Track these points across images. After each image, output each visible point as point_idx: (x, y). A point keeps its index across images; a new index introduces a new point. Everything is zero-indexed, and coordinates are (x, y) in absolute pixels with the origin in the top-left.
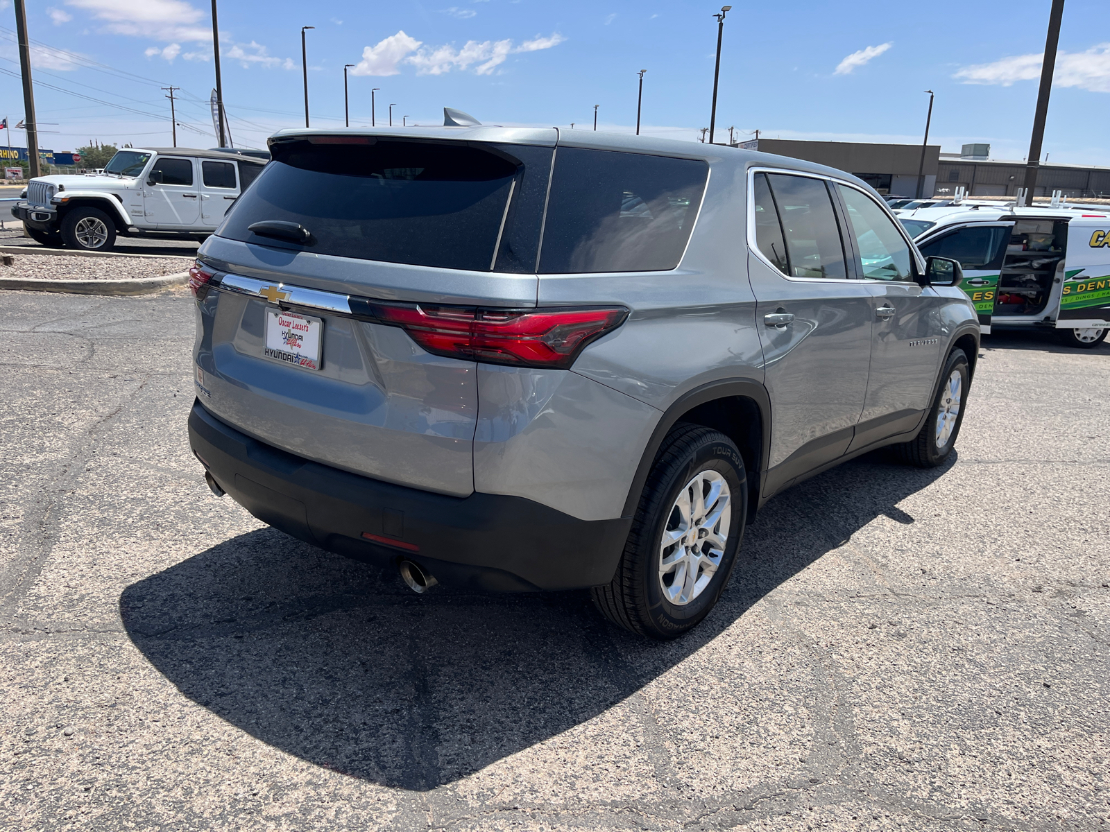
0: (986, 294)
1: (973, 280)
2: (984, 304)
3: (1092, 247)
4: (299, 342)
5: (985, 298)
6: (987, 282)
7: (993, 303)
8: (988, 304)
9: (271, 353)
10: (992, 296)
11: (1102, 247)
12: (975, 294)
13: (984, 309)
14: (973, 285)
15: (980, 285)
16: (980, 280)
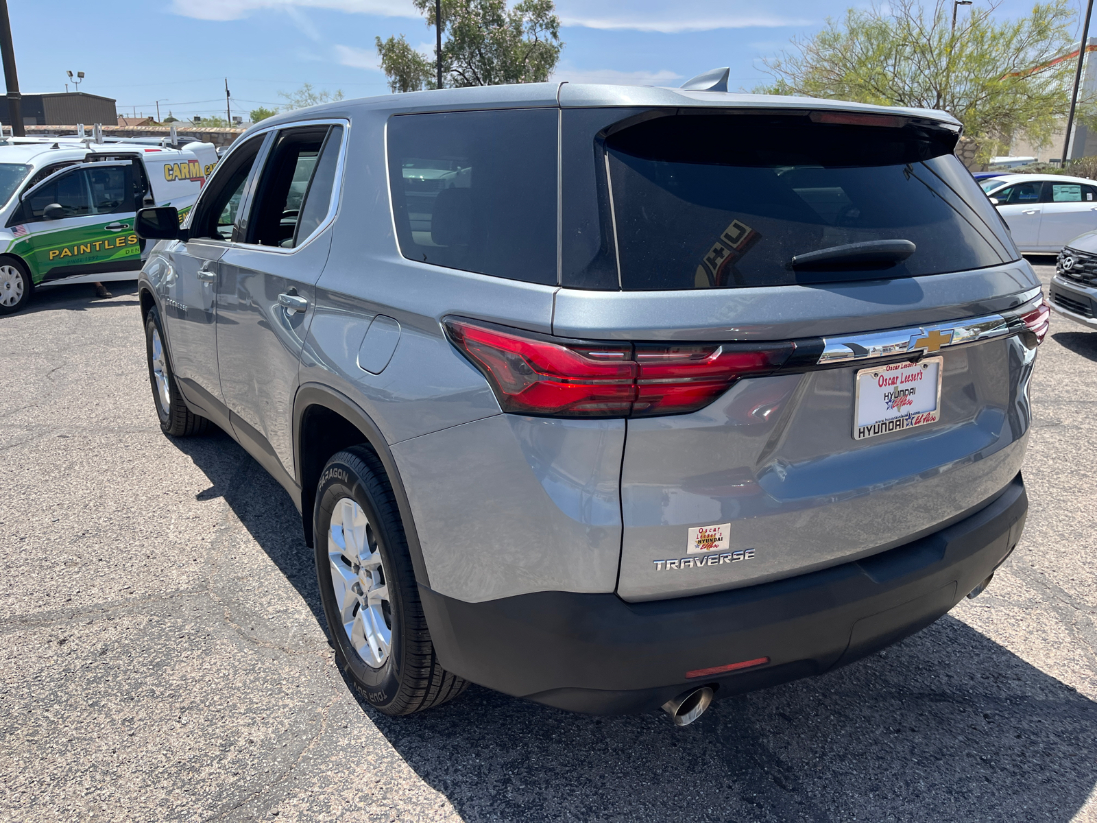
0: (129, 238)
1: (111, 225)
2: (130, 249)
3: (168, 181)
4: (910, 397)
5: (129, 242)
6: (127, 226)
7: (139, 247)
8: (134, 248)
9: (869, 431)
10: (136, 240)
11: (175, 180)
12: (117, 240)
13: (130, 254)
14: (112, 230)
15: (120, 230)
16: (118, 224)
